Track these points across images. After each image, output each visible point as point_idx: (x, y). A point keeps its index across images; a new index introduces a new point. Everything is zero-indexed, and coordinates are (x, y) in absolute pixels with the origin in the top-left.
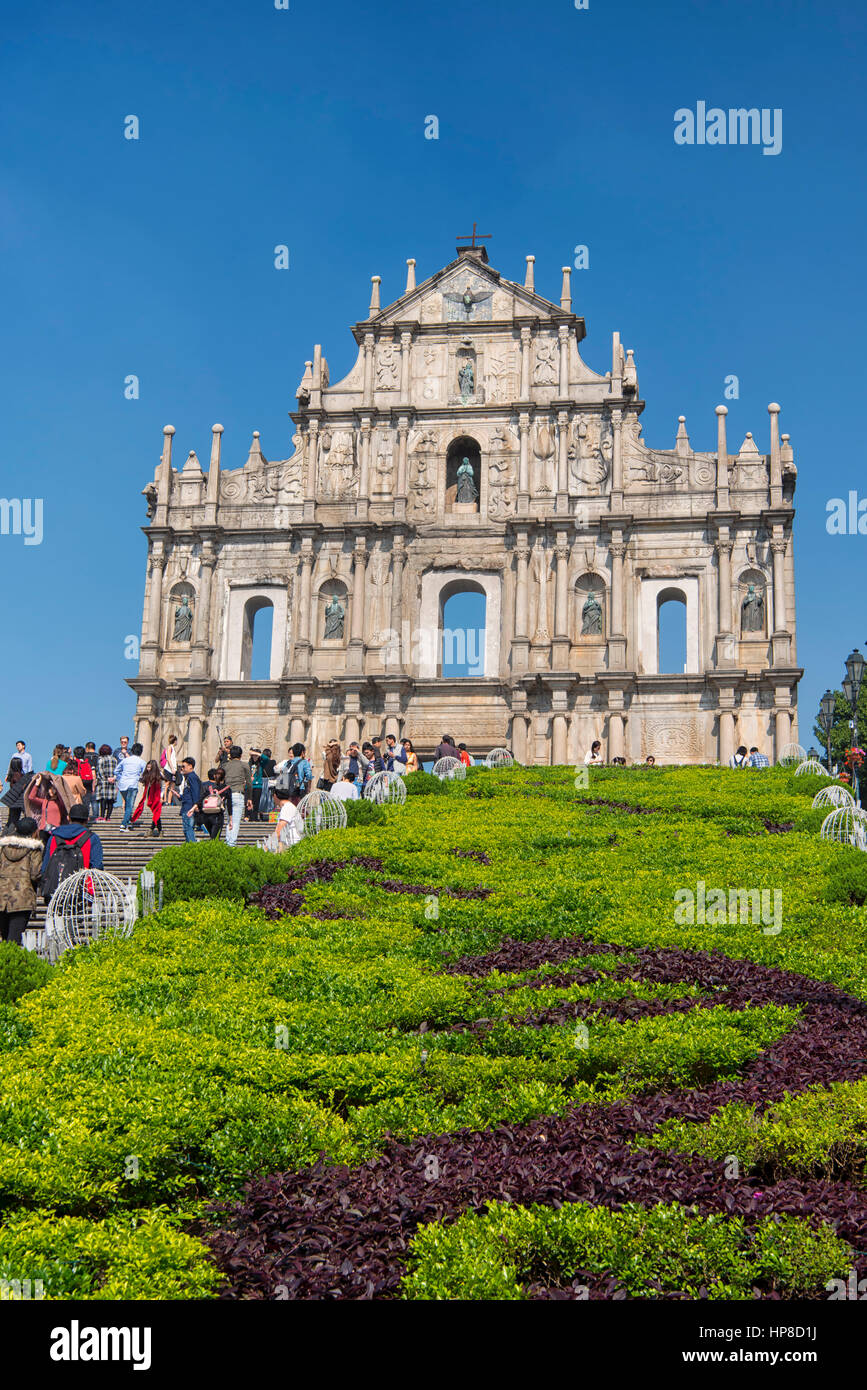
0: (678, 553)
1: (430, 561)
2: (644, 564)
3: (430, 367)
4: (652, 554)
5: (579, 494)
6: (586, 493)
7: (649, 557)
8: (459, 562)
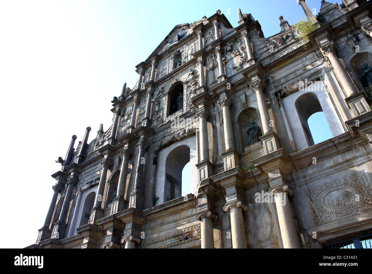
0: (301, 71)
1: (159, 143)
2: (280, 88)
3: (164, 67)
4: (283, 81)
5: (233, 74)
6: (236, 72)
7: (281, 83)
8: (174, 137)
